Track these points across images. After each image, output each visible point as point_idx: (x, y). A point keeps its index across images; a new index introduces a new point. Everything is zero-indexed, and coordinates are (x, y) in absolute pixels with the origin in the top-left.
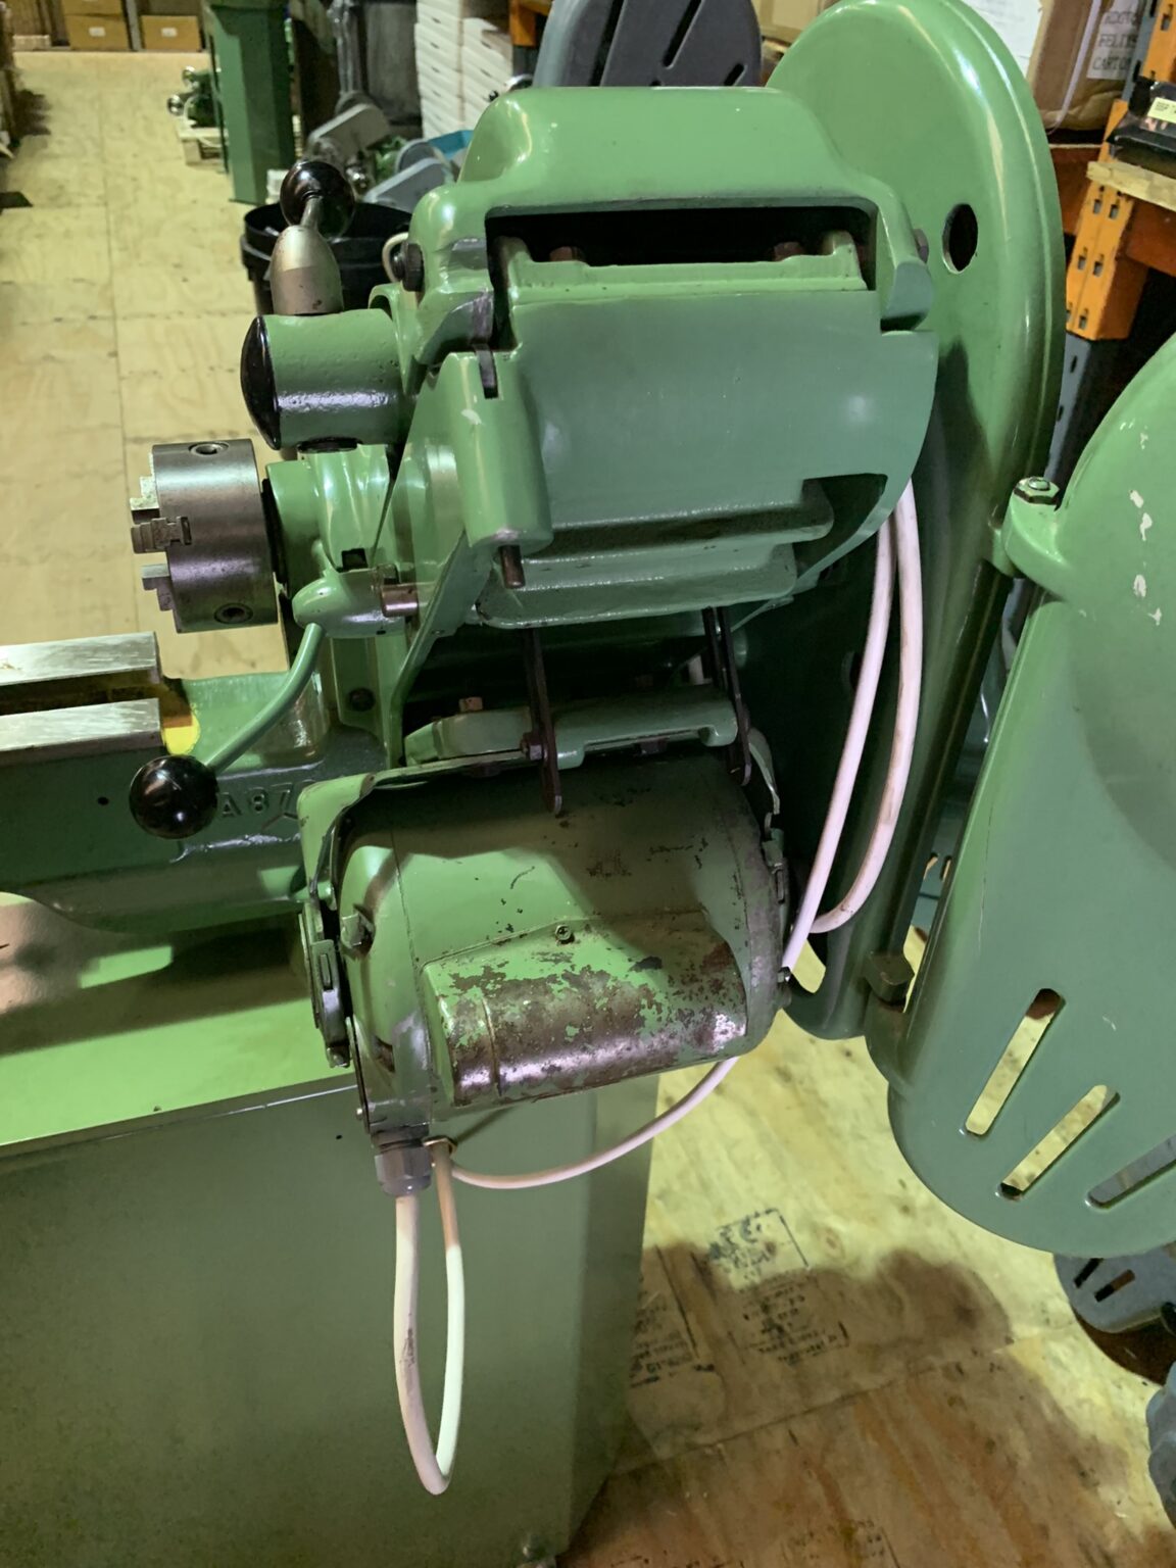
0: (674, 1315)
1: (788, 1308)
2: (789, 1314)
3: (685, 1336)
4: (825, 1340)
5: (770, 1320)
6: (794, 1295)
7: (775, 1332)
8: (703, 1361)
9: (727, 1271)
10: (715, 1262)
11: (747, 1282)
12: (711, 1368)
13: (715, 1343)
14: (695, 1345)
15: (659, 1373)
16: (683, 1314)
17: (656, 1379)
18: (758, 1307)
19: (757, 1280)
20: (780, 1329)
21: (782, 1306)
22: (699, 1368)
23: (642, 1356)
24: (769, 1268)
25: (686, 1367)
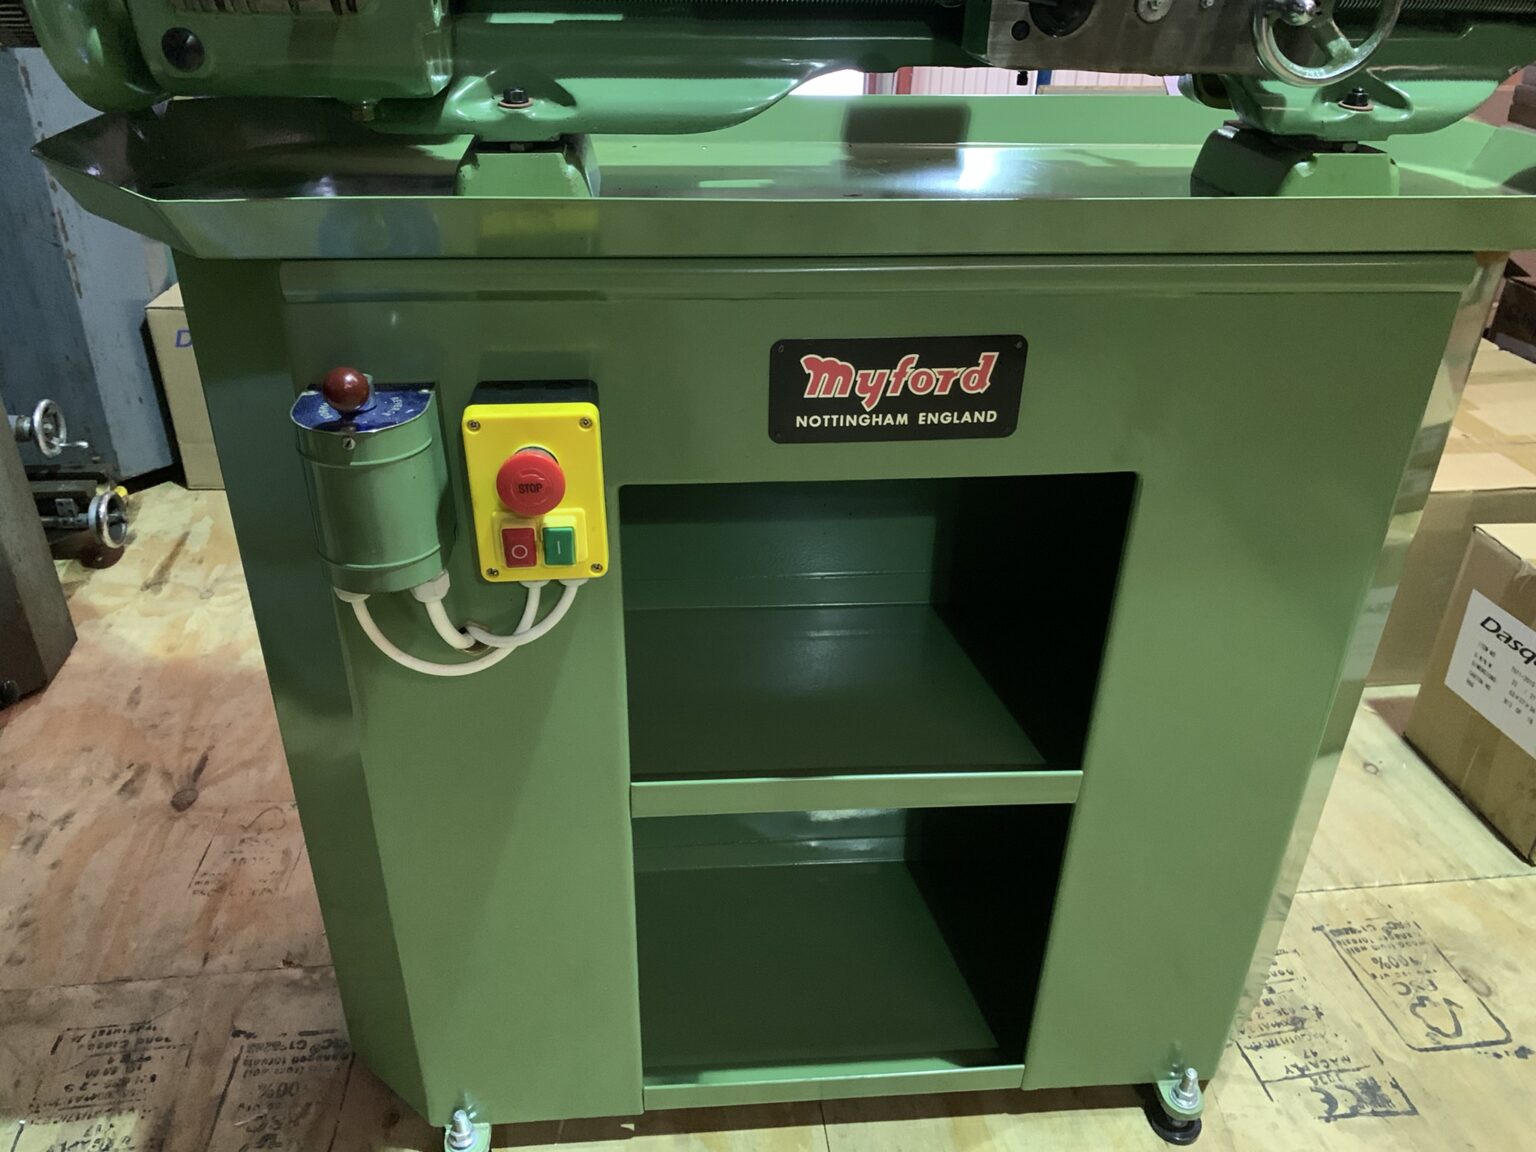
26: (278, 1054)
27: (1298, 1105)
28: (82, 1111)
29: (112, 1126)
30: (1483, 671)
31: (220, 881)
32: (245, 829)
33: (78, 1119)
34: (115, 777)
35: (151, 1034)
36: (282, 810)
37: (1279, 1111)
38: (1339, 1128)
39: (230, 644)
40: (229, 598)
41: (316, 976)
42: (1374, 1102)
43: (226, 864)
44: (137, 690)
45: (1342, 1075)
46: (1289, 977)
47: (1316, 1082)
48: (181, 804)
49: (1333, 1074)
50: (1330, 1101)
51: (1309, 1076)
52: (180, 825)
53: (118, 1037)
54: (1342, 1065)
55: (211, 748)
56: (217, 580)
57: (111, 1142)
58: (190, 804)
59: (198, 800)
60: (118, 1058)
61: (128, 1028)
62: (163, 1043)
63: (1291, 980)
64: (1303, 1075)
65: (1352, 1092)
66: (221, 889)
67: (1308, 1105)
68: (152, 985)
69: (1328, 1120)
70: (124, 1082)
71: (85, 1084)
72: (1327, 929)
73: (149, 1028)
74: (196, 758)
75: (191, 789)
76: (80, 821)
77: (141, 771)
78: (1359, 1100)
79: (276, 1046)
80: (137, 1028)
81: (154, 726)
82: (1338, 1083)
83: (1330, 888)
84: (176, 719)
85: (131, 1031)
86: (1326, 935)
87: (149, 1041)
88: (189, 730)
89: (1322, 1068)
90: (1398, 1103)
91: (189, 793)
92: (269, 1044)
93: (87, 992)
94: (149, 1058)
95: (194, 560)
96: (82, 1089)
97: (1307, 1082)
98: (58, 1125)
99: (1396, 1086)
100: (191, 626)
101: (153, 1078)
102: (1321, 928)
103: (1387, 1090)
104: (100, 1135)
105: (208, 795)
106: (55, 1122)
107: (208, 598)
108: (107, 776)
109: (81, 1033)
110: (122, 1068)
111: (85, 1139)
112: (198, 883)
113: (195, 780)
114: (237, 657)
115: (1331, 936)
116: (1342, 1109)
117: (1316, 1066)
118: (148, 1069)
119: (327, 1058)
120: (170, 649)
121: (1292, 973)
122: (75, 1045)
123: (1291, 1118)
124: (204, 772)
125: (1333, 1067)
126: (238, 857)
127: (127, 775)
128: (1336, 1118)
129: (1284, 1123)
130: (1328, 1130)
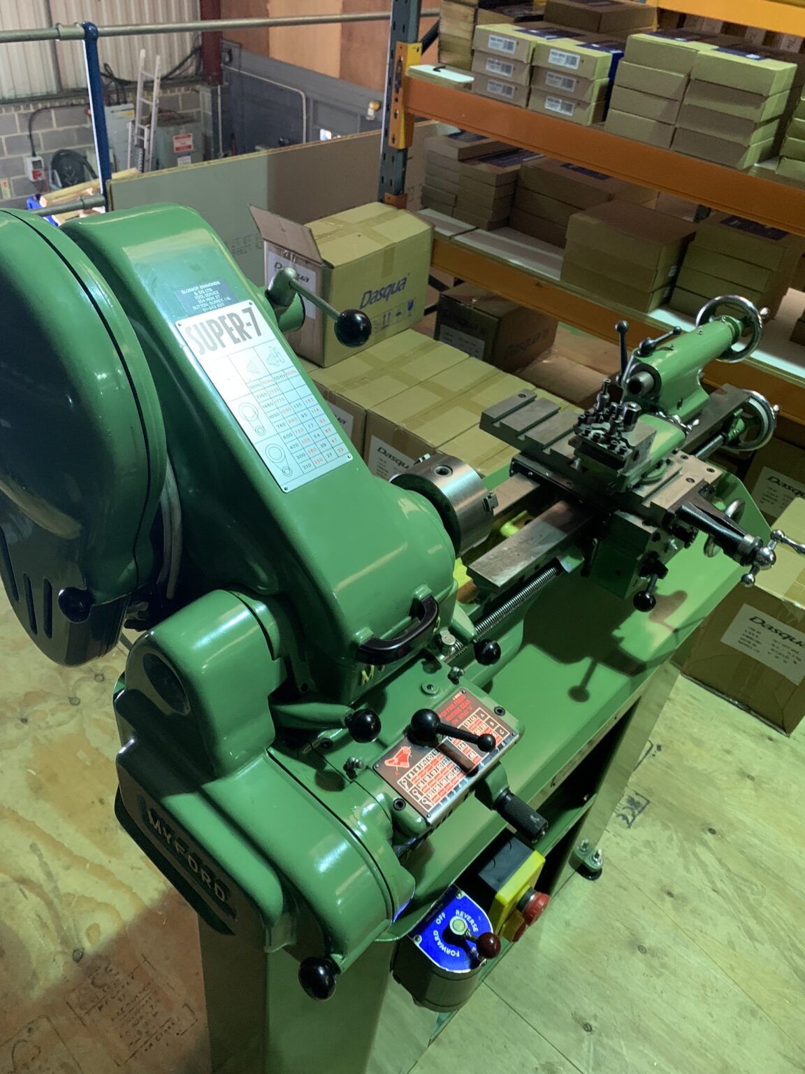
27: (618, 827)
37: (614, 836)
38: (635, 828)
42: (637, 807)
45: (620, 802)
47: (615, 812)
49: (618, 804)
50: (625, 818)
54: (618, 797)
65: (628, 808)
67: (620, 825)
69: (629, 827)
78: (632, 809)
82: (622, 807)
90: (643, 802)
97: (613, 814)
99: (637, 794)
103: (637, 798)
116: (630, 818)
123: (619, 835)
128: (631, 824)
129: (619, 840)
130: (631, 831)
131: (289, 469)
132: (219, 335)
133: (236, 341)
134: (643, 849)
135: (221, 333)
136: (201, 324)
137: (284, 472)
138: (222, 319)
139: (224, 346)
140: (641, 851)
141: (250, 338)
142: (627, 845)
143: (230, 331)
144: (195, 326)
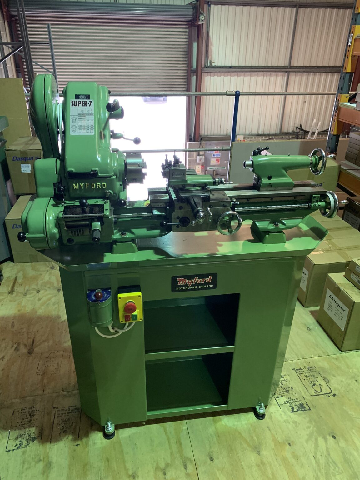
0: (56, 422)
1: (23, 421)
2: (25, 418)
3: (56, 416)
4: (20, 412)
5: (31, 418)
6: (20, 424)
7: (32, 415)
8: (55, 409)
9: (34, 433)
10: (35, 436)
11: (31, 429)
12: (54, 408)
13: (49, 414)
14: (55, 414)
15: (68, 408)
16: (54, 422)
17: (68, 407)
18: (32, 421)
19: (27, 429)
20: (30, 415)
21: (25, 421)
22: (57, 408)
23: (70, 413)
24: (22, 432)
25: (60, 409)
26: (64, 412)
27: (286, 409)
28: (23, 427)
29: (30, 430)
30: (330, 307)
31: (43, 372)
32: (47, 358)
33: (22, 429)
34: (13, 346)
35: (34, 409)
36: (55, 353)
37: (282, 411)
38: (294, 414)
39: (34, 309)
40: (31, 295)
41: (70, 393)
42: (302, 408)
43: (44, 368)
44: (13, 322)
45: (296, 402)
46: (286, 381)
47: (290, 404)
48: (30, 352)
49: (294, 402)
50: (293, 408)
51: (289, 403)
52: (31, 358)
53: (26, 410)
54: (296, 400)
55: (35, 337)
56: (27, 290)
57: (31, 434)
58: (32, 352)
59: (34, 351)
60: (28, 415)
61: (29, 408)
62: (37, 411)
63: (287, 382)
64: (288, 403)
65: (298, 406)
66: (44, 374)
67: (288, 409)
68: (32, 398)
69: (292, 412)
70: (31, 420)
71: (22, 421)
72: (295, 369)
73: (34, 408)
74: (32, 340)
75: (32, 349)
76: (7, 358)
77: (19, 344)
78: (299, 407)
79: (63, 410)
80: (31, 408)
81: (20, 332)
82: (295, 404)
83: (297, 359)
84: (24, 330)
85: (30, 409)
86: (295, 371)
87: (34, 411)
88: (28, 333)
89: (292, 401)
90: (307, 408)
91: (32, 350)
92: (62, 410)
93: (18, 400)
94: (35, 415)
95: (20, 284)
96: (21, 422)
97: (288, 404)
98: (18, 431)
99: (307, 404)
100: (23, 304)
101: (37, 419)
102: (294, 369)
103: (305, 405)
104: (28, 433)
105: (36, 350)
106: (17, 430)
107: (26, 296)
108: (11, 346)
109: (18, 410)
110: (29, 417)
111: (25, 434)
112: (38, 372)
113: (32, 346)
114: (36, 312)
115: (296, 371)
116: (295, 410)
117: (290, 401)
118: (35, 417)
119: (75, 412)
120: (19, 311)
121: (287, 380)
122: (18, 413)
123: (284, 412)
124: (34, 344)
125: (294, 401)
126: (47, 365)
127: (15, 346)
128: (294, 412)
129: (283, 414)
130: (292, 415)
131: (75, 131)
132: (79, 104)
133: (82, 106)
134: (291, 423)
135: (80, 103)
136: (77, 101)
137: (73, 131)
138: (82, 101)
139: (79, 106)
140: (289, 423)
141: (87, 106)
142: (285, 418)
143: (82, 104)
144: (75, 101)
